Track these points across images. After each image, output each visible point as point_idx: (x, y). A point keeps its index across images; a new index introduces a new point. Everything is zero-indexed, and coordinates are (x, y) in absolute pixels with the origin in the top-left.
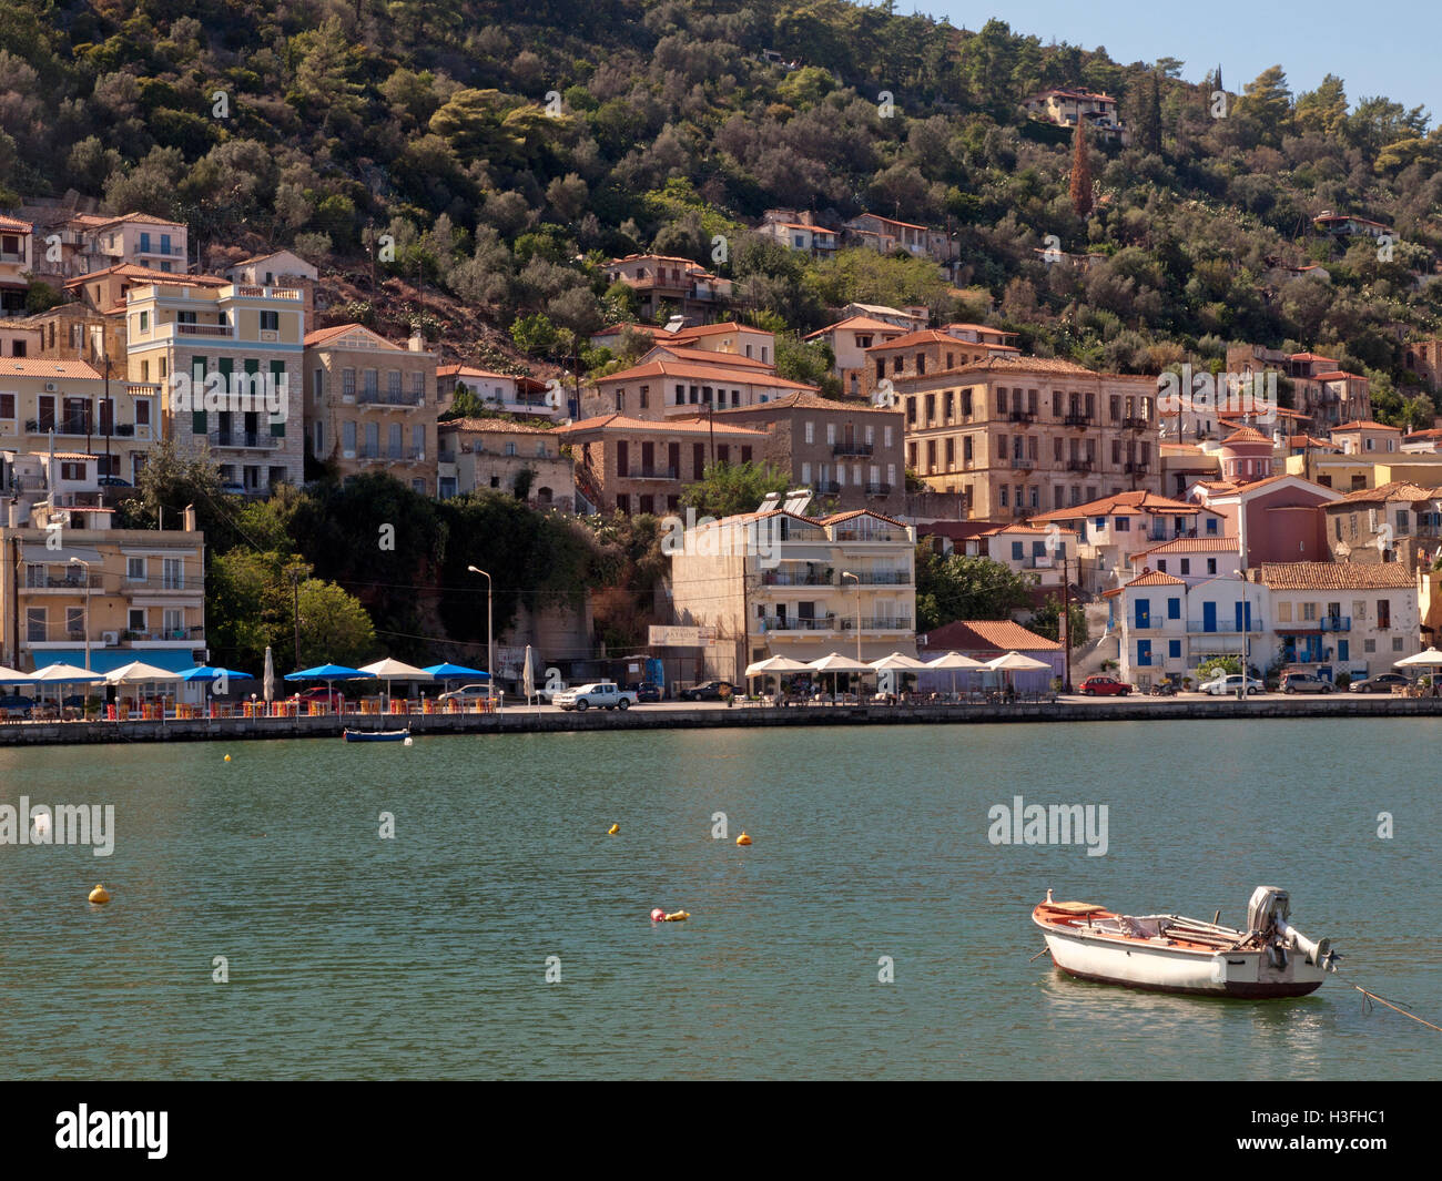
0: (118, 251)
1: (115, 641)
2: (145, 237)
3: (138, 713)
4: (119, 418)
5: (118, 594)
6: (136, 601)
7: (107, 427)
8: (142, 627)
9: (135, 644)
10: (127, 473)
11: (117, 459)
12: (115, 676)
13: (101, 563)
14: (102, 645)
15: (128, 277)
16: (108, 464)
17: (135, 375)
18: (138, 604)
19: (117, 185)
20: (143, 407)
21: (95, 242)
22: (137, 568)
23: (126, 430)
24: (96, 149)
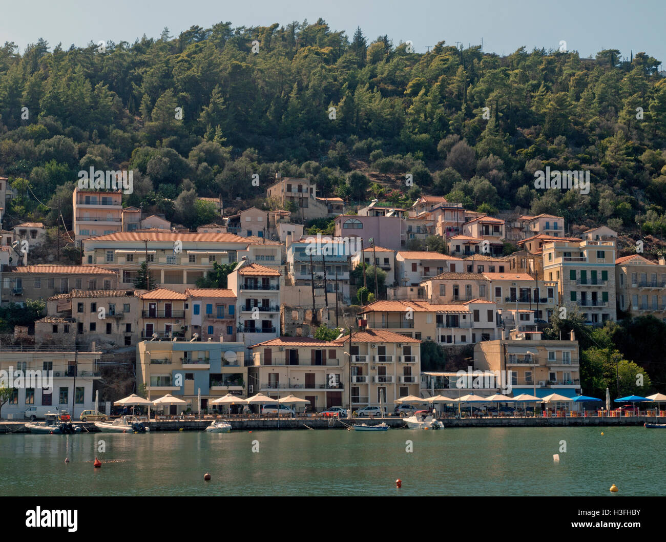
0: (537, 229)
1: (544, 385)
2: (547, 223)
3: (555, 414)
4: (541, 296)
5: (545, 366)
6: (552, 369)
7: (537, 299)
8: (555, 379)
9: (552, 386)
10: (545, 318)
11: (541, 312)
12: (546, 399)
13: (538, 354)
14: (539, 386)
15: (542, 239)
16: (538, 314)
17: (547, 278)
18: (553, 370)
19: (535, 203)
20: (551, 291)
21: (528, 226)
22: (552, 355)
23: (544, 300)
24: (527, 190)
